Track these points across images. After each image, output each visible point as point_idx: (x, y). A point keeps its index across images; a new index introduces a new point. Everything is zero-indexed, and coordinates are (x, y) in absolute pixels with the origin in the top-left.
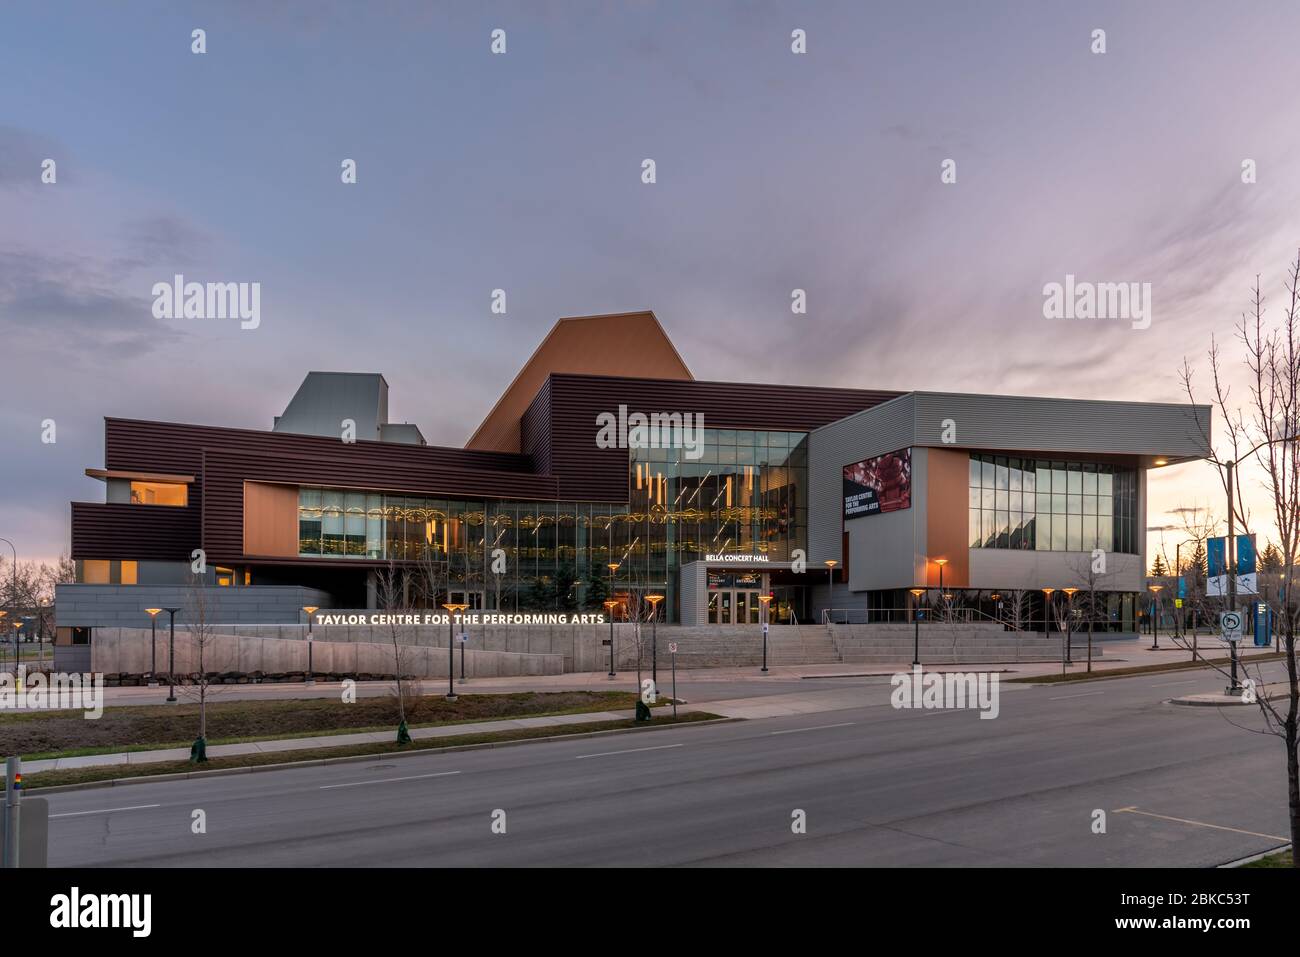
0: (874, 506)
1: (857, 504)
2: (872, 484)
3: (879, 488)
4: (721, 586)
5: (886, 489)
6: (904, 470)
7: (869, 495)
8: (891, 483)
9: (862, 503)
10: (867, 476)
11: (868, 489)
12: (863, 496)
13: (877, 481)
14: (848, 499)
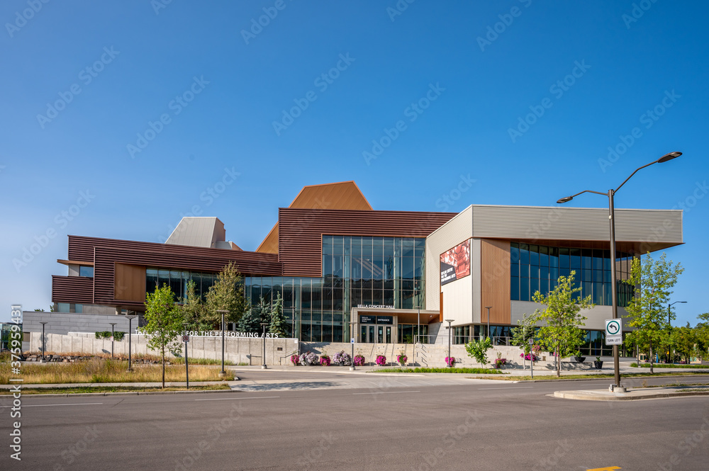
0: (453, 276)
1: (446, 275)
2: (452, 263)
3: (456, 265)
4: (368, 322)
5: (459, 265)
6: (467, 252)
7: (451, 269)
8: (461, 261)
9: (448, 274)
10: (451, 259)
11: (451, 266)
12: (449, 270)
13: (455, 261)
14: (442, 273)
